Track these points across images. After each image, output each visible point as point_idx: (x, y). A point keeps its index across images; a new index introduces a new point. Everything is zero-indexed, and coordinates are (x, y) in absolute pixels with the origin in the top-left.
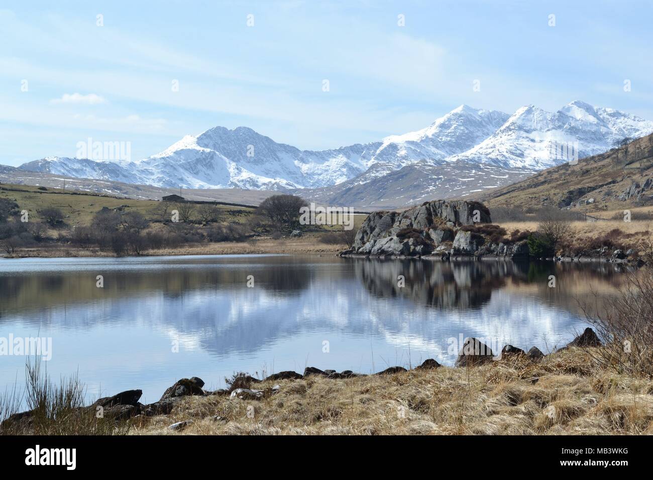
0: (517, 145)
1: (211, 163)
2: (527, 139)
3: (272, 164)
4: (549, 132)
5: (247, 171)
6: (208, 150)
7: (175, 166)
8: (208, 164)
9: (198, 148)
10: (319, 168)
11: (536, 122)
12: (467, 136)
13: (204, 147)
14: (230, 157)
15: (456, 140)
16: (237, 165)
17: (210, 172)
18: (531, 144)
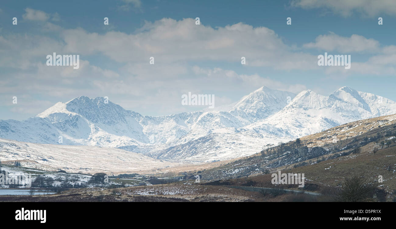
0: (297, 119)
1: (76, 123)
2: (305, 115)
3: (121, 125)
4: (321, 110)
5: (102, 130)
6: (74, 114)
7: (49, 125)
8: (74, 124)
9: (67, 112)
10: (155, 129)
11: (312, 102)
12: (265, 109)
13: (71, 111)
14: (91, 119)
15: (257, 112)
16: (95, 125)
17: (75, 130)
18: (308, 118)
